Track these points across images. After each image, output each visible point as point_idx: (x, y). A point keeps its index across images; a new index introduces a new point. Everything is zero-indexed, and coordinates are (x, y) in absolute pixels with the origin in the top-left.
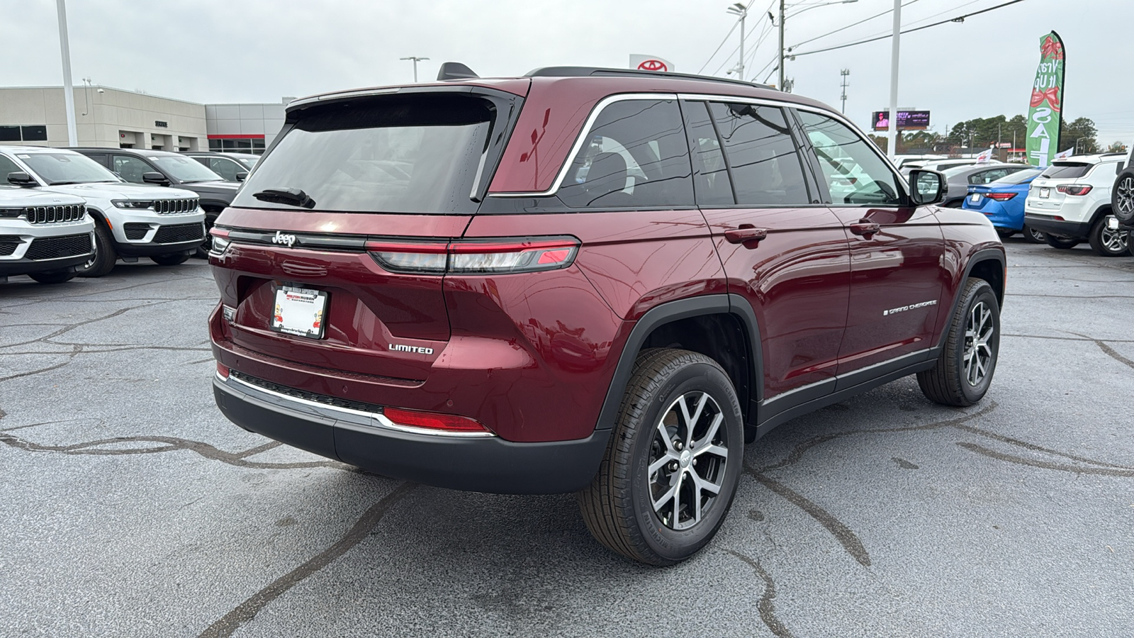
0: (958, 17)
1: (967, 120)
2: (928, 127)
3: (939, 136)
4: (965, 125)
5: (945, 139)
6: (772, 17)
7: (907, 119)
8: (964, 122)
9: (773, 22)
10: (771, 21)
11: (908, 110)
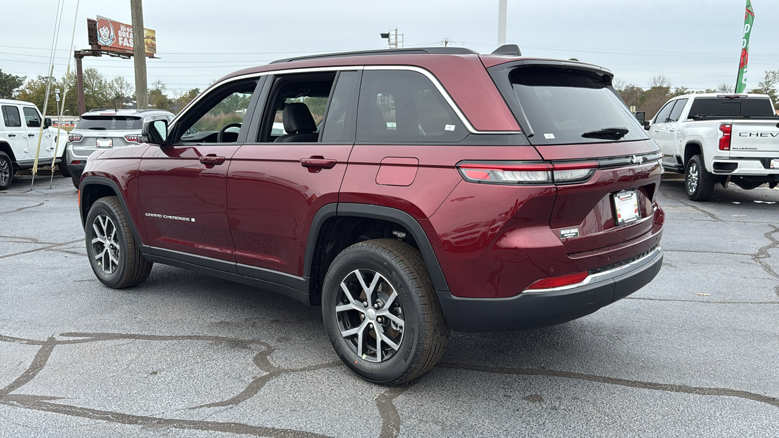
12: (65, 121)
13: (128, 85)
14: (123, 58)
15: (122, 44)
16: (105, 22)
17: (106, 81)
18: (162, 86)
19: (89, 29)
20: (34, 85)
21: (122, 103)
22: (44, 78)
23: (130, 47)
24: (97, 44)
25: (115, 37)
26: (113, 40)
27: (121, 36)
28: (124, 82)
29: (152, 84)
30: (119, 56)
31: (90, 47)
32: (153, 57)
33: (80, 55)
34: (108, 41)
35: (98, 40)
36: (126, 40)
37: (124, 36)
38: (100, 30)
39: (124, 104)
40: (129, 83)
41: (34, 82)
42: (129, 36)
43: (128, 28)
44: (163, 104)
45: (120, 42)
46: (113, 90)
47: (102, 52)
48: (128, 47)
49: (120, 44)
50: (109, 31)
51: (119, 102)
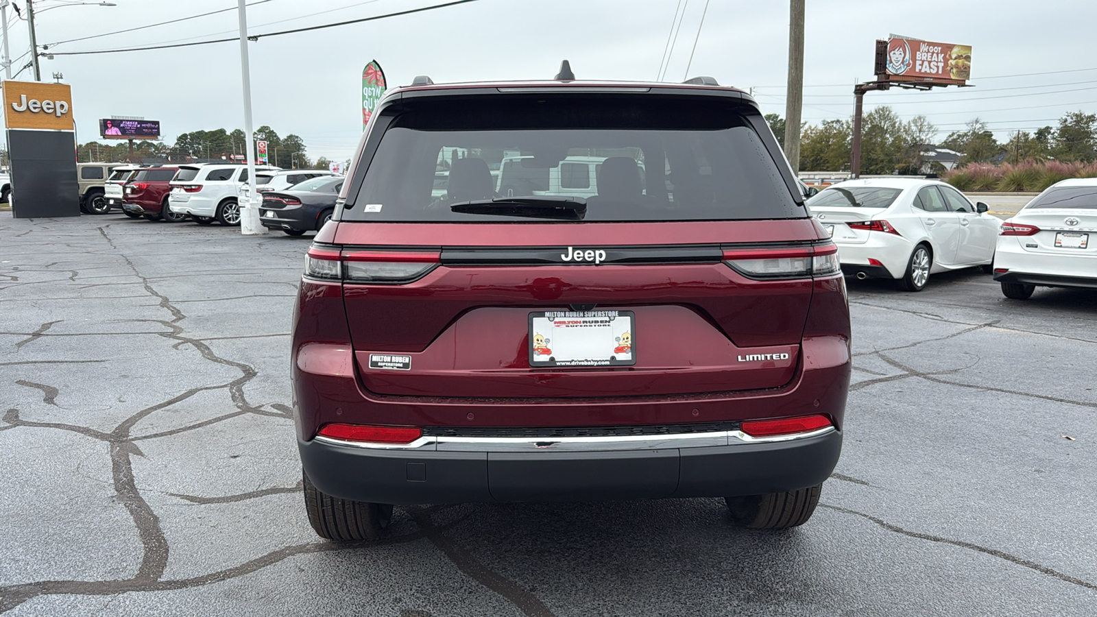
0: (252, 36)
1: (190, 132)
2: (159, 137)
3: (164, 146)
4: (189, 137)
5: (171, 149)
6: (17, 10)
7: (137, 127)
8: (188, 133)
9: (19, 15)
10: (17, 13)
11: (136, 119)
12: (836, 179)
13: (931, 127)
14: (922, 89)
15: (920, 70)
16: (898, 42)
17: (900, 124)
18: (980, 126)
19: (877, 54)
20: (811, 133)
21: (919, 152)
22: (829, 123)
23: (931, 73)
24: (885, 73)
25: (911, 62)
26: (908, 65)
27: (920, 59)
28: (925, 123)
29: (966, 123)
30: (915, 87)
31: (875, 78)
32: (964, 85)
33: (862, 90)
34: (901, 68)
35: (886, 68)
36: (926, 63)
37: (924, 58)
38: (891, 54)
39: (922, 153)
40: (932, 124)
41: (813, 128)
42: (931, 58)
43: (931, 47)
44: (979, 153)
45: (918, 68)
46: (908, 135)
47: (891, 83)
48: (928, 74)
49: (917, 70)
50: (903, 55)
51: (914, 151)
